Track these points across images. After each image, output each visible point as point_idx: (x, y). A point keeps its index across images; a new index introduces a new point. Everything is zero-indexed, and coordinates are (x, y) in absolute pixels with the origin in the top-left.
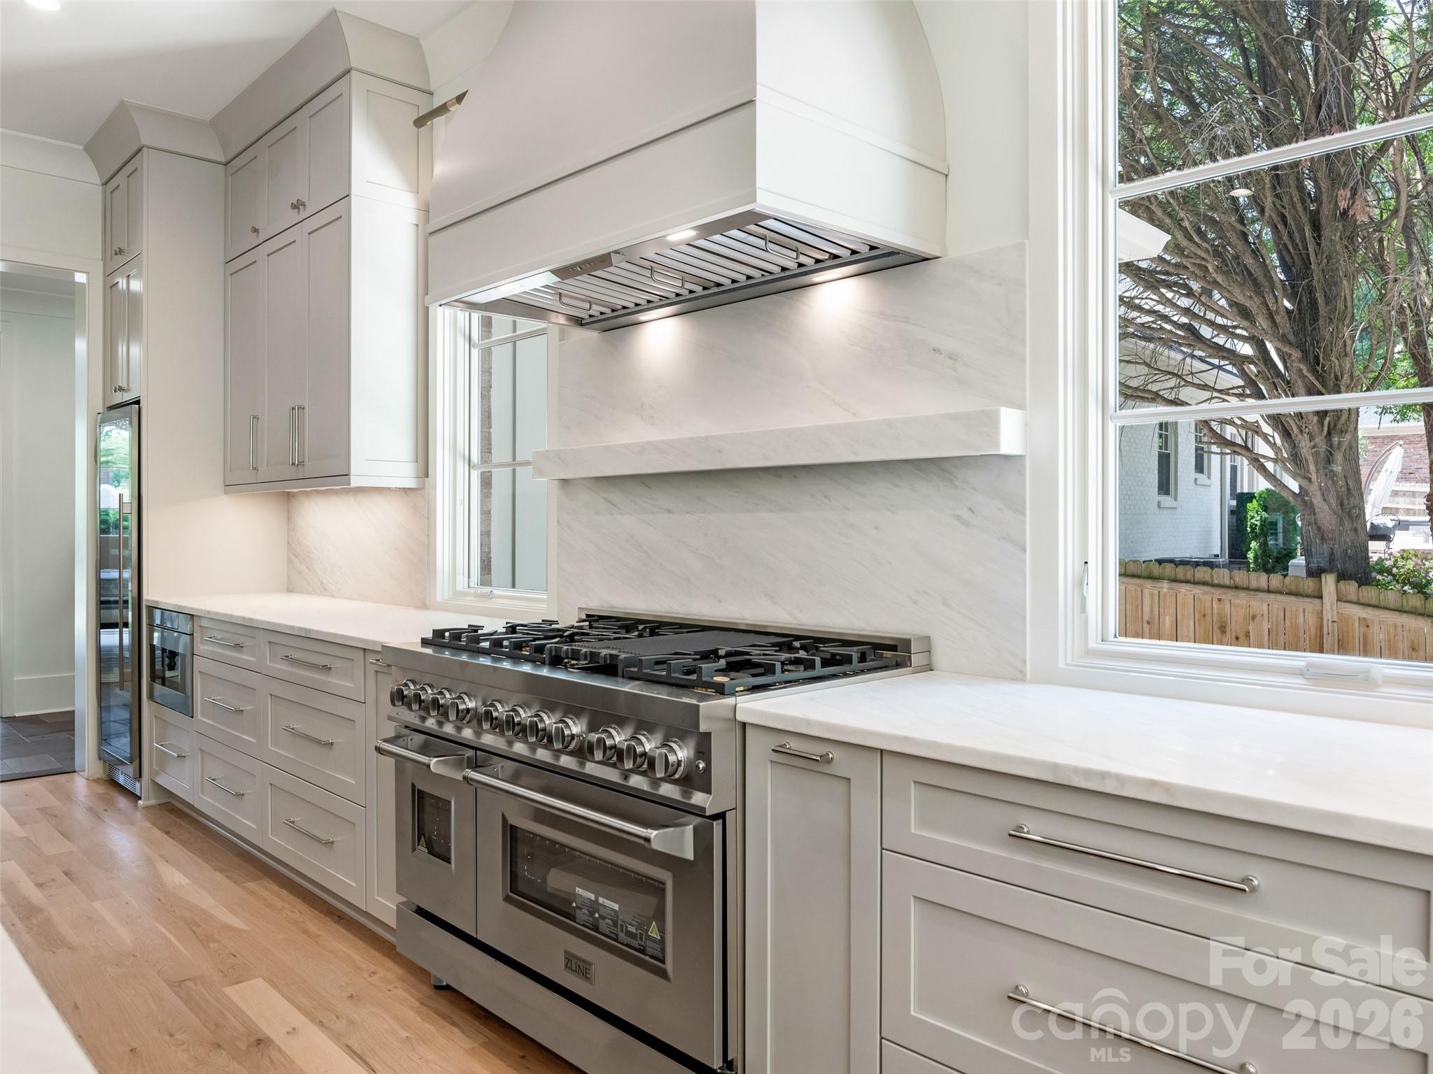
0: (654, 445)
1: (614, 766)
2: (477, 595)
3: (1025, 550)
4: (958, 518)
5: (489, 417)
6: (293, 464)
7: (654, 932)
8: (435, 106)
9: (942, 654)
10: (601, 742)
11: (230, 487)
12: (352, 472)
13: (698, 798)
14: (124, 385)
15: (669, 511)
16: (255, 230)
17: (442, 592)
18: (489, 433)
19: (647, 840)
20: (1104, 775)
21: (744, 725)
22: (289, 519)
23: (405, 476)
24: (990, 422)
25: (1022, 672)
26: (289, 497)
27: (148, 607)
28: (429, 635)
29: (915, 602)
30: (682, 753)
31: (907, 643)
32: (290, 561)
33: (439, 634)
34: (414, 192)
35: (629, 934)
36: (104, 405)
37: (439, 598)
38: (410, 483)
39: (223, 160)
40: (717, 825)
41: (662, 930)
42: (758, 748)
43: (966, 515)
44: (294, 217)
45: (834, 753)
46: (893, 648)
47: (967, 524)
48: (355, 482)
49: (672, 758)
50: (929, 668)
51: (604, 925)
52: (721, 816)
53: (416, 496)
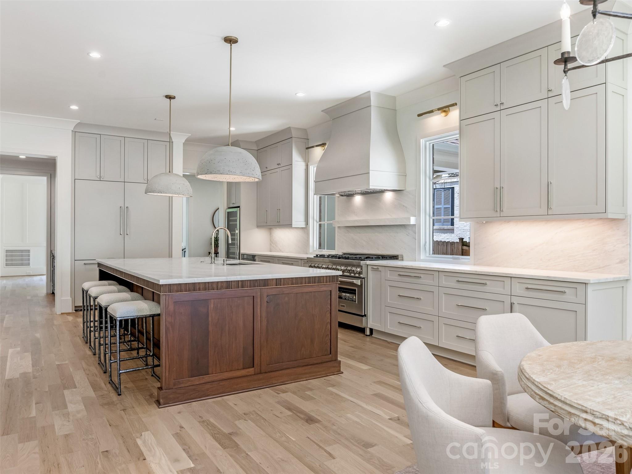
0: (357, 221)
1: (348, 273)
2: (318, 251)
3: (416, 240)
4: (407, 235)
5: (321, 211)
6: (278, 222)
7: (354, 297)
8: (309, 146)
9: (404, 258)
10: (346, 269)
11: (258, 226)
12: (293, 224)
13: (361, 276)
14: (234, 203)
15: (360, 233)
16: (267, 168)
17: (311, 250)
18: (321, 215)
19: (353, 281)
20: (407, 266)
21: (368, 265)
22: (270, 234)
23: (303, 225)
24: (409, 219)
25: (416, 260)
26: (270, 229)
27: (242, 254)
28: (315, 256)
29: (401, 249)
30: (359, 270)
31: (398, 255)
32: (271, 244)
33: (317, 255)
34: (304, 162)
35: (351, 299)
36: (227, 207)
37: (310, 252)
38: (304, 226)
39: (257, 149)
40: (363, 279)
41: (356, 297)
42: (369, 267)
43: (408, 234)
44: (277, 166)
45: (379, 268)
46: (396, 257)
47: (408, 235)
48: (293, 226)
49: (357, 270)
50: (403, 260)
51: (347, 298)
52: (364, 278)
53: (305, 229)
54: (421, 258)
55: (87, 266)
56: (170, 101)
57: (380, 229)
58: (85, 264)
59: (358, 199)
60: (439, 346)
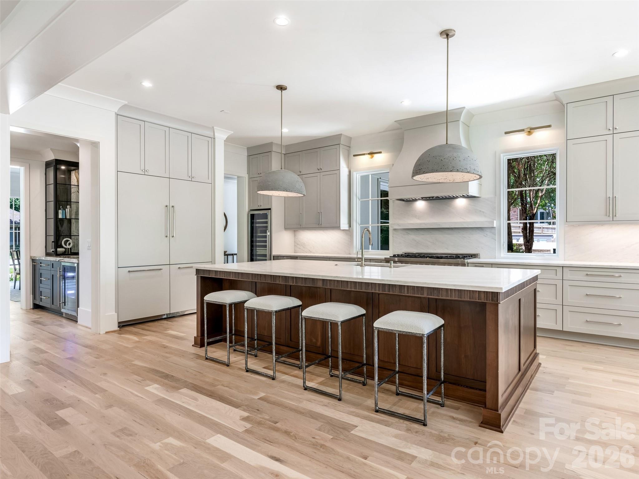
3: (496, 240)
6: (318, 224)
9: (481, 256)
11: (286, 228)
12: (341, 227)
14: (262, 205)
15: (423, 235)
16: (300, 172)
17: (355, 251)
22: (295, 236)
24: (492, 222)
29: (476, 248)
31: (477, 254)
34: (347, 168)
36: (249, 209)
38: (347, 228)
39: (285, 153)
43: (485, 235)
44: (317, 171)
46: (475, 255)
47: (486, 237)
53: (349, 232)
54: (502, 256)
55: (132, 274)
56: (282, 92)
57: (450, 232)
58: (129, 272)
59: (421, 205)
60: (563, 330)
